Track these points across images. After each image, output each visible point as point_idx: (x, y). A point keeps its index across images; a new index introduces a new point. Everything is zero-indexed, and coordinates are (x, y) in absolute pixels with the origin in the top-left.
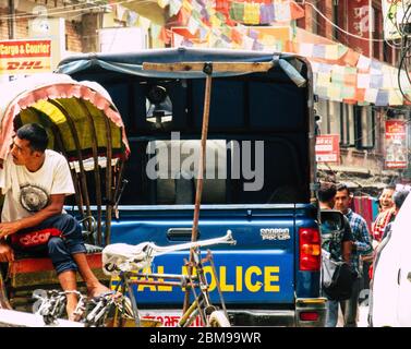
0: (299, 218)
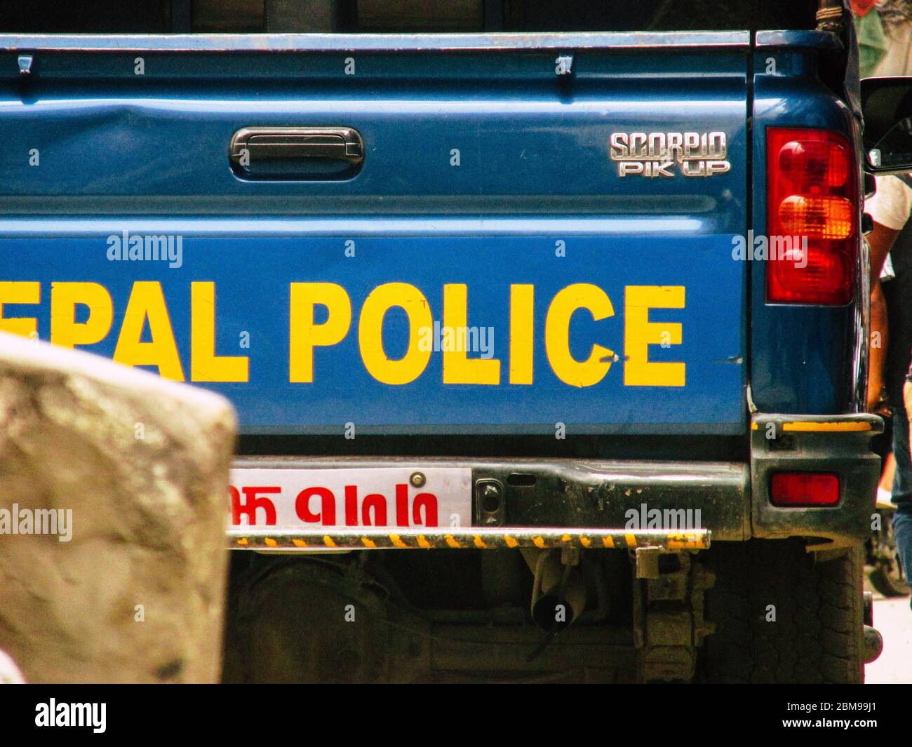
0: (770, 87)
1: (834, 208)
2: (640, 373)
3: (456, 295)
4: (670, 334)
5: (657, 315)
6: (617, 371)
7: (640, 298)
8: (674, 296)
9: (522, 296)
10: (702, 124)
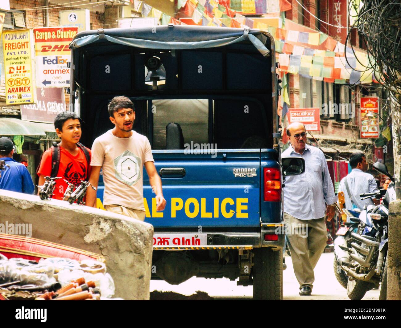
0: (264, 160)
1: (276, 183)
2: (240, 215)
3: (203, 200)
4: (245, 208)
5: (243, 204)
6: (235, 215)
7: (239, 201)
8: (246, 200)
9: (216, 200)
10: (251, 167)
